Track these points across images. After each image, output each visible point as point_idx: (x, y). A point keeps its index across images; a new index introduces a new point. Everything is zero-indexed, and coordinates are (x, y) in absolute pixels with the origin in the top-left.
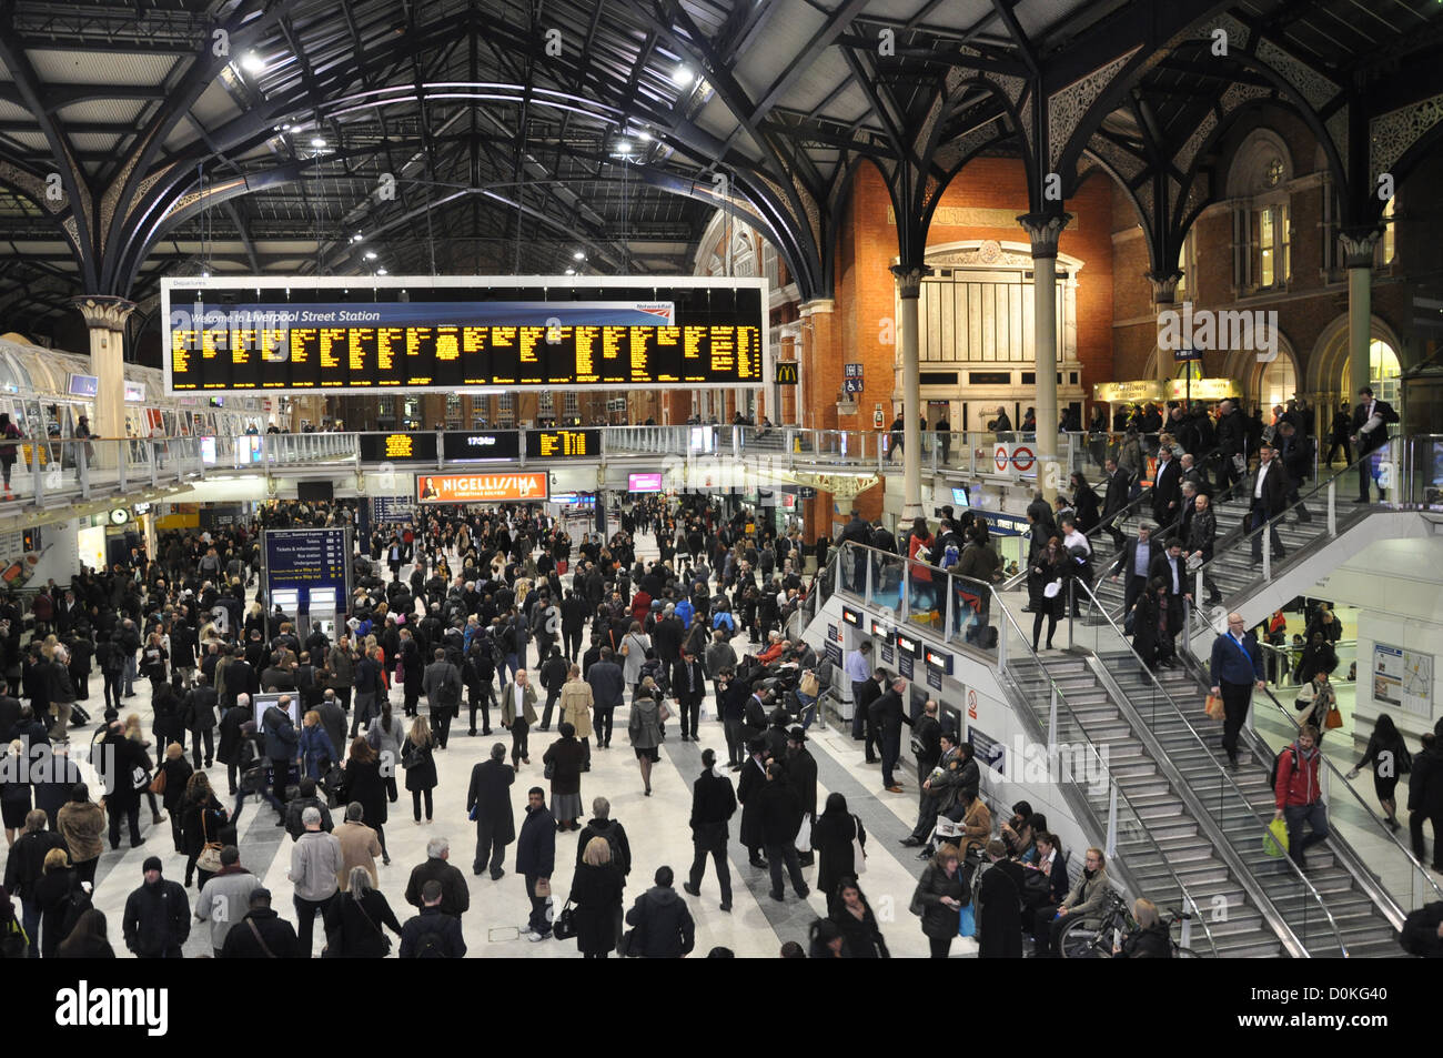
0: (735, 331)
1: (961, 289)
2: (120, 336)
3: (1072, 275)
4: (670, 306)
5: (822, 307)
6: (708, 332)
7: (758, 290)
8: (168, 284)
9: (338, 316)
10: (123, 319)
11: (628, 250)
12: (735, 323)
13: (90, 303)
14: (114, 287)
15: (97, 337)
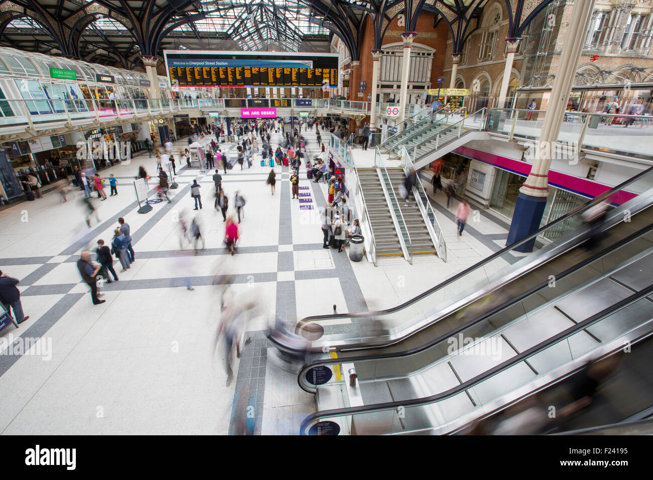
0: (330, 71)
1: (397, 58)
2: (155, 68)
3: (432, 55)
4: (311, 62)
5: (355, 63)
6: (322, 71)
7: (338, 58)
8: (165, 52)
9: (215, 63)
10: (155, 63)
11: (311, 45)
12: (330, 67)
13: (144, 57)
14: (151, 53)
15: (148, 68)
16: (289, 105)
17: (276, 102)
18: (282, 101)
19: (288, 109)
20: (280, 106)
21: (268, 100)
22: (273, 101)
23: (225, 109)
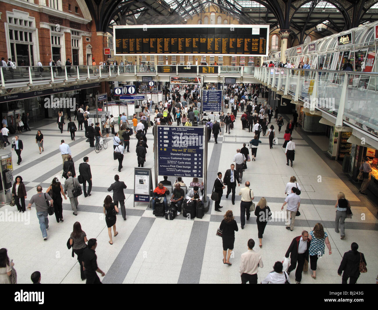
16: (216, 71)
17: (204, 69)
18: (209, 68)
19: (215, 76)
20: (207, 72)
21: (196, 67)
22: (201, 69)
23: (157, 74)
